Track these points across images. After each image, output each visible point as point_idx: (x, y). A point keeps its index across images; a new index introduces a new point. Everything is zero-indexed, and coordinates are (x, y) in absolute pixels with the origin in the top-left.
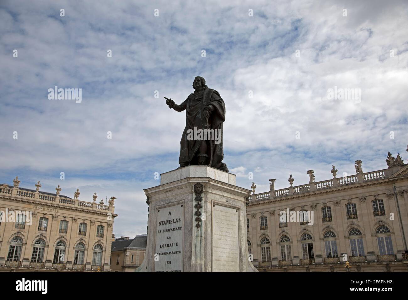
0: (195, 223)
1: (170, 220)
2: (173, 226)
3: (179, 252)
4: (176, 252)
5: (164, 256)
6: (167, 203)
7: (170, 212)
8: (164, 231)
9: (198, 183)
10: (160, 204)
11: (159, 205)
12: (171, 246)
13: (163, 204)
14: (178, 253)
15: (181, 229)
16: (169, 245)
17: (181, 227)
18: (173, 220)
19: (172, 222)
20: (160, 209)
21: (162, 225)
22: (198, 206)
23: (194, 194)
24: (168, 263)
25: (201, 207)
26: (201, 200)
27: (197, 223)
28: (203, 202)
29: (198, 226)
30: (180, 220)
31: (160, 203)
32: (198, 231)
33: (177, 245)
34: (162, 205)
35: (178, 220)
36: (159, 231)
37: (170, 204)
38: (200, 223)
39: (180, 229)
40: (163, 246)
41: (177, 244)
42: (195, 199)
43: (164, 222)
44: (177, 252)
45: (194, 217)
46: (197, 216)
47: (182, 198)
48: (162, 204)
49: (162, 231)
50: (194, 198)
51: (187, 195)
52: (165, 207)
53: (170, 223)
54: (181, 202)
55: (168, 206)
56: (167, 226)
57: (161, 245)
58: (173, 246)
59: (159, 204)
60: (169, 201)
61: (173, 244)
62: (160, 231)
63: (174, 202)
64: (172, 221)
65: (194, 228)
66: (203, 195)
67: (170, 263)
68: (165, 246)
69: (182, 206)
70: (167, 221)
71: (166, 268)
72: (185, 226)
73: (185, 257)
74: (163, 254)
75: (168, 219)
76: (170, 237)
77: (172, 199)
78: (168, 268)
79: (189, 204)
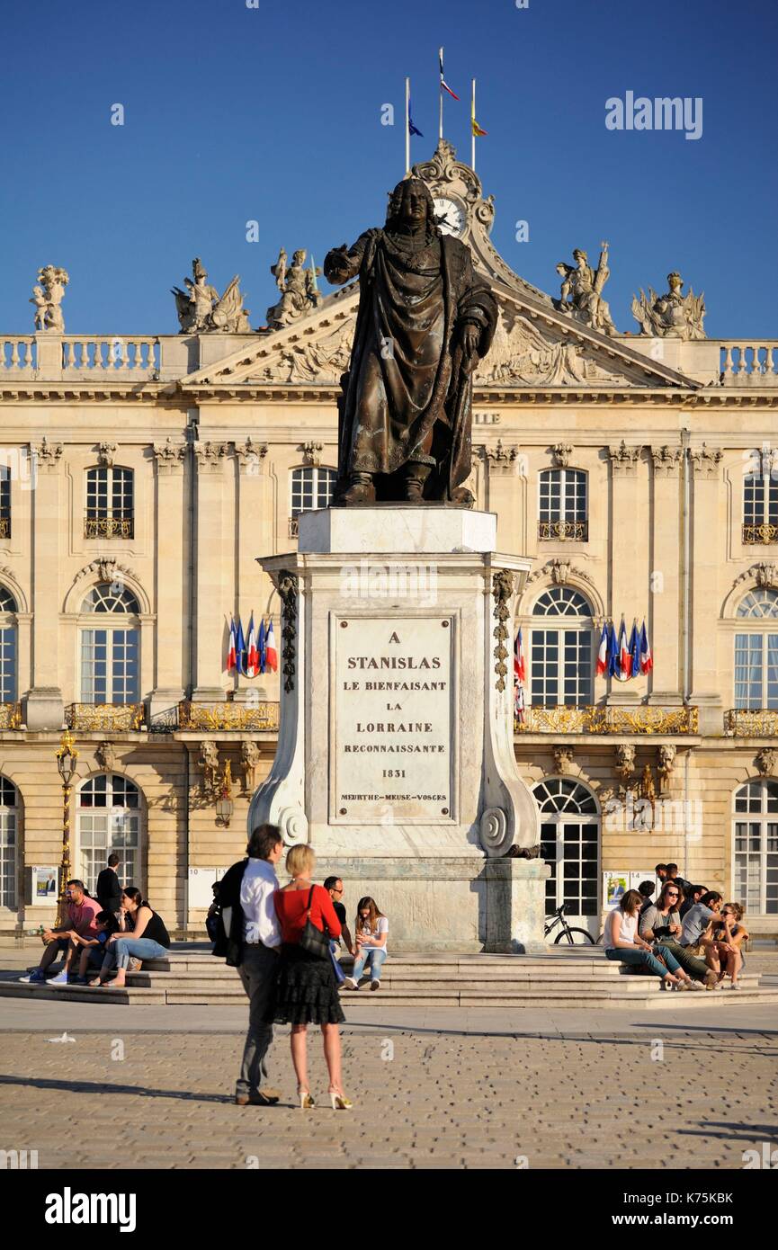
0: (495, 678)
1: (394, 659)
2: (407, 676)
3: (436, 749)
4: (426, 748)
5: (374, 754)
6: (385, 606)
7: (394, 635)
8: (369, 686)
9: (506, 571)
10: (354, 607)
11: (348, 609)
12: (404, 730)
13: (366, 609)
14: (433, 750)
15: (442, 688)
16: (396, 728)
17: (442, 684)
18: (410, 659)
19: (405, 665)
20: (348, 621)
21: (362, 666)
22: (501, 633)
23: (492, 598)
24: (394, 773)
26: (506, 616)
27: (498, 677)
29: (501, 686)
30: (439, 664)
31: (354, 603)
32: (501, 697)
33: (426, 730)
34: (360, 609)
35: (430, 663)
36: (350, 685)
37: (397, 612)
38: (505, 678)
39: (439, 687)
40: (370, 728)
41: (427, 728)
42: (493, 614)
43: (369, 660)
44: (430, 749)
45: (494, 661)
46: (498, 661)
47: (447, 601)
48: (363, 607)
49: (362, 686)
50: (492, 611)
51: (471, 598)
52: (375, 617)
53: (394, 667)
54: (444, 612)
55: (387, 617)
56: (386, 675)
57: (359, 725)
58: (411, 730)
59: (346, 606)
60: (392, 603)
61: (411, 725)
62: (355, 686)
63: (413, 609)
64: (407, 662)
65: (493, 692)
67: (400, 774)
68: (380, 727)
69: (444, 624)
70: (383, 659)
71: (383, 788)
72: (461, 682)
73: (465, 763)
74: (370, 749)
75: (389, 656)
76: (398, 707)
77: (405, 600)
78: (394, 786)
79: (475, 623)
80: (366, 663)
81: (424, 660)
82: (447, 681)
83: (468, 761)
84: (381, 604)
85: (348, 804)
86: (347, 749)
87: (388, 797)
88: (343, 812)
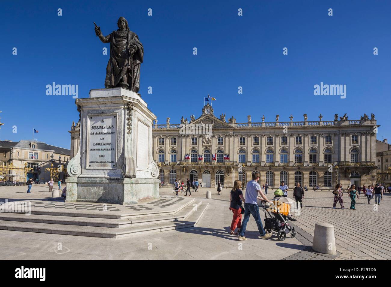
0: (127, 131)
1: (103, 126)
2: (106, 131)
3: (112, 149)
4: (109, 149)
5: (98, 151)
7: (103, 120)
8: (97, 133)
9: (130, 102)
10: (93, 113)
12: (105, 145)
13: (96, 114)
16: (103, 144)
17: (114, 132)
20: (92, 117)
22: (129, 119)
23: (127, 110)
25: (131, 120)
26: (131, 115)
28: (132, 116)
29: (129, 133)
30: (113, 127)
31: (93, 112)
32: (129, 136)
33: (110, 145)
37: (103, 114)
38: (130, 131)
39: (113, 133)
40: (97, 144)
42: (127, 114)
43: (97, 126)
45: (127, 126)
46: (128, 126)
47: (115, 111)
49: (95, 134)
51: (121, 110)
52: (98, 116)
53: (103, 128)
54: (114, 113)
55: (101, 115)
56: (100, 131)
57: (94, 144)
59: (91, 113)
60: (102, 112)
61: (106, 143)
62: (93, 133)
63: (107, 113)
65: (126, 135)
66: (133, 112)
67: (103, 156)
68: (99, 144)
69: (115, 117)
70: (100, 126)
71: (100, 160)
72: (118, 132)
73: (118, 153)
74: (97, 150)
75: (101, 126)
76: (103, 139)
77: (105, 111)
78: (102, 159)
79: (122, 116)
80: (96, 128)
81: (110, 126)
82: (115, 132)
83: (119, 152)
84: (99, 112)
85: (91, 164)
86: (91, 150)
87: (101, 162)
88: (90, 166)
